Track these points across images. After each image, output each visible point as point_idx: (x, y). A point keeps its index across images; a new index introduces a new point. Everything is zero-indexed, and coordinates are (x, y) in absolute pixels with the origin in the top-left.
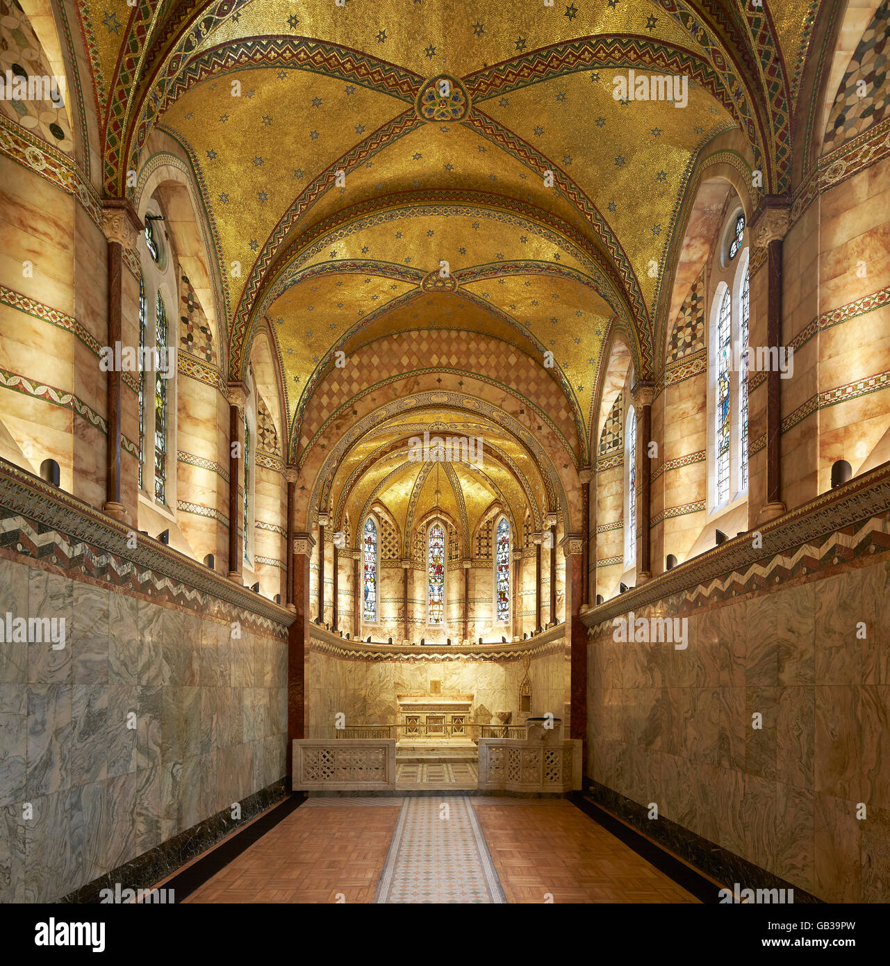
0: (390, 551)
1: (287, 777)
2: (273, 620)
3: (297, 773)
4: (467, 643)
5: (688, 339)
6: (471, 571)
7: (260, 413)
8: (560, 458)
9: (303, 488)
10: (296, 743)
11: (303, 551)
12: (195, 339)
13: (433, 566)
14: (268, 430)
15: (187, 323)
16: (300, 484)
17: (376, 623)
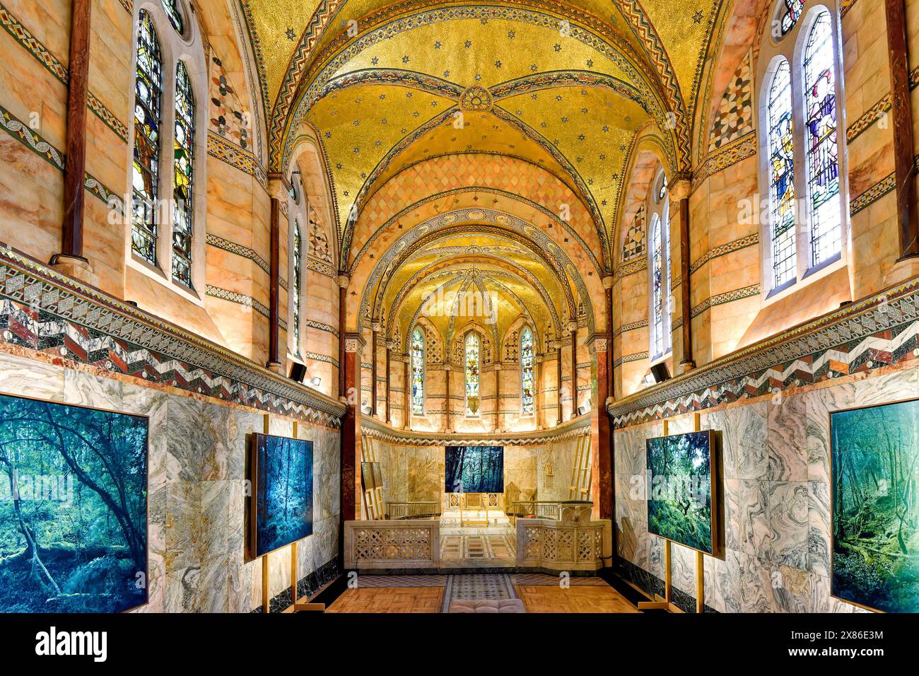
0: (434, 356)
1: (338, 557)
2: (324, 412)
3: (349, 553)
4: (498, 431)
5: (733, 125)
6: (502, 373)
7: (311, 222)
8: (585, 267)
9: (353, 293)
10: (347, 523)
11: (354, 350)
12: (227, 123)
13: (470, 368)
14: (319, 238)
15: (219, 105)
16: (350, 290)
17: (423, 415)
